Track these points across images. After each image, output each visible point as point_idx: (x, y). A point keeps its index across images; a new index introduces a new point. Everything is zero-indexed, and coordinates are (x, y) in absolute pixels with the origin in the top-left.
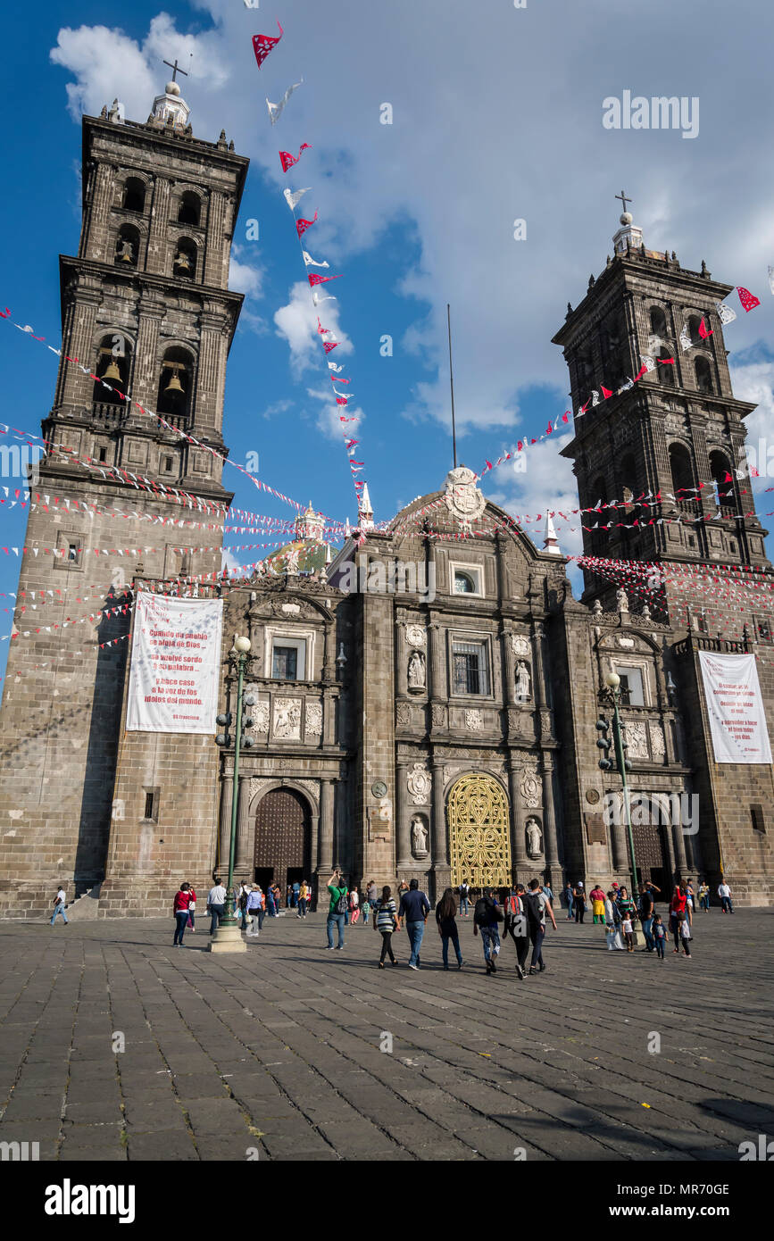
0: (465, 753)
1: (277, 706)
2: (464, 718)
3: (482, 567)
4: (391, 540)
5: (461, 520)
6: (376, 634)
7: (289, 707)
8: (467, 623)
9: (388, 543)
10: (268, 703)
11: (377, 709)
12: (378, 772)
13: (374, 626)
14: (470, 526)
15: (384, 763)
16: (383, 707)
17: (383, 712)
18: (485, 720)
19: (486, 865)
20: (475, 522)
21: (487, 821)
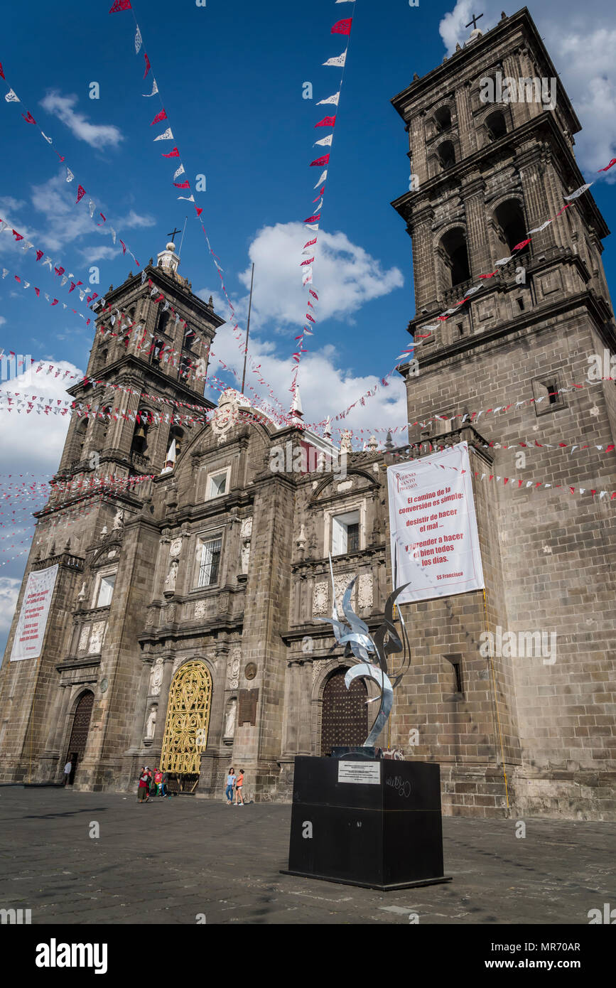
0: (191, 642)
1: (95, 629)
2: (193, 611)
3: (229, 468)
4: (173, 476)
5: (220, 435)
6: (126, 558)
7: (100, 628)
8: (210, 522)
9: (172, 479)
10: (89, 628)
11: (116, 618)
12: (106, 671)
13: (126, 551)
14: (225, 437)
15: (111, 663)
16: (119, 616)
17: (118, 620)
18: (209, 608)
19: (186, 751)
20: (230, 432)
21: (193, 706)
